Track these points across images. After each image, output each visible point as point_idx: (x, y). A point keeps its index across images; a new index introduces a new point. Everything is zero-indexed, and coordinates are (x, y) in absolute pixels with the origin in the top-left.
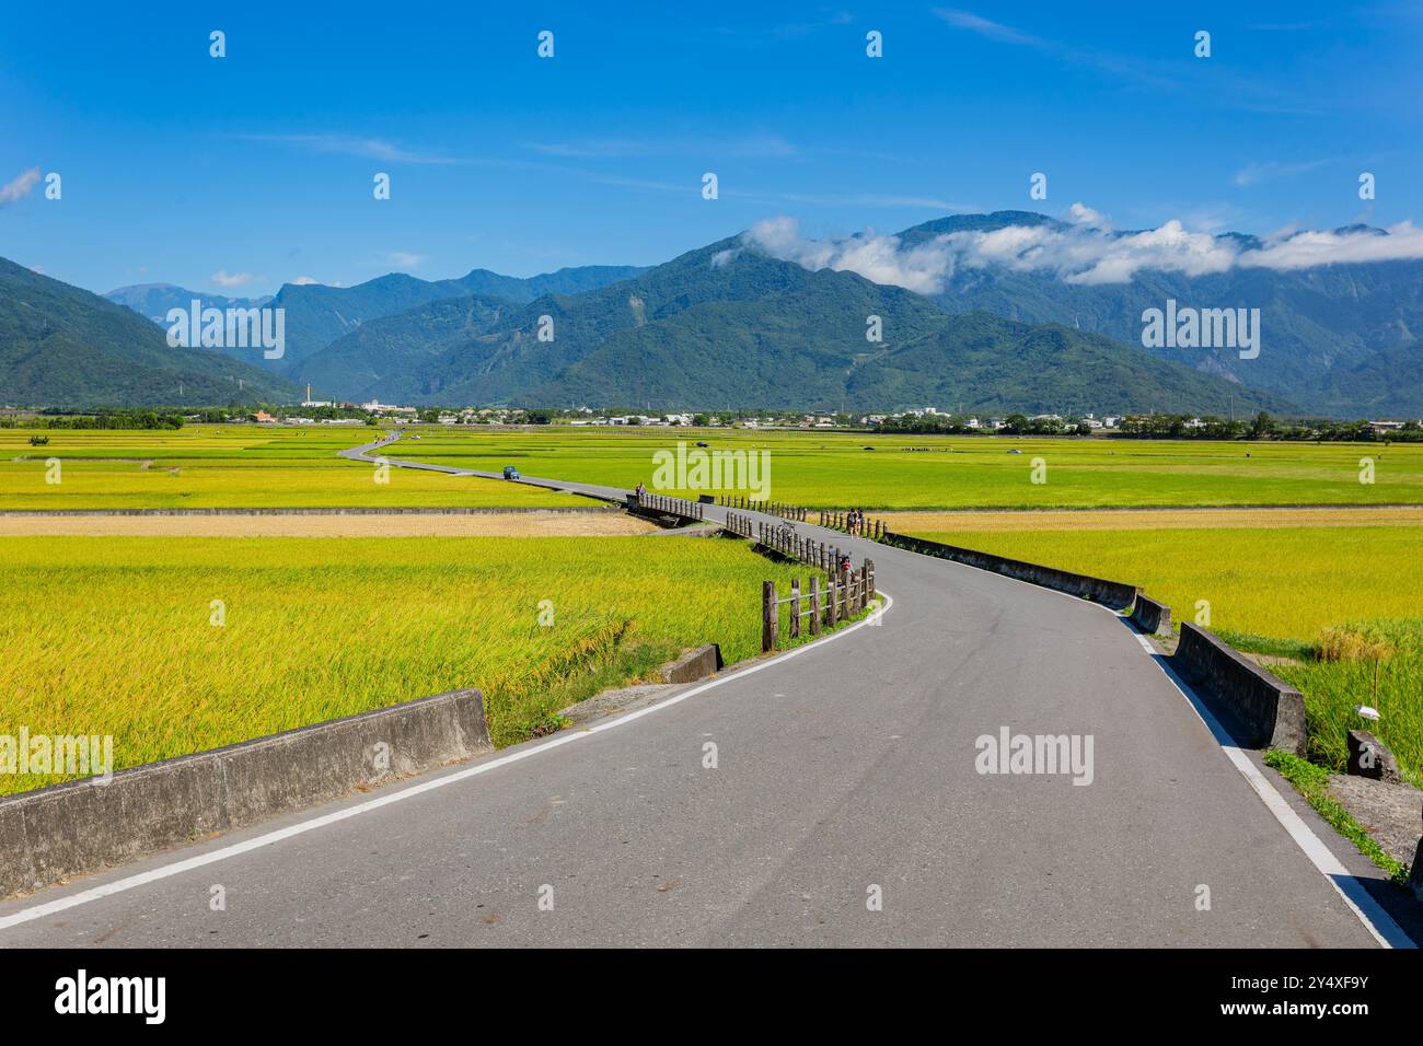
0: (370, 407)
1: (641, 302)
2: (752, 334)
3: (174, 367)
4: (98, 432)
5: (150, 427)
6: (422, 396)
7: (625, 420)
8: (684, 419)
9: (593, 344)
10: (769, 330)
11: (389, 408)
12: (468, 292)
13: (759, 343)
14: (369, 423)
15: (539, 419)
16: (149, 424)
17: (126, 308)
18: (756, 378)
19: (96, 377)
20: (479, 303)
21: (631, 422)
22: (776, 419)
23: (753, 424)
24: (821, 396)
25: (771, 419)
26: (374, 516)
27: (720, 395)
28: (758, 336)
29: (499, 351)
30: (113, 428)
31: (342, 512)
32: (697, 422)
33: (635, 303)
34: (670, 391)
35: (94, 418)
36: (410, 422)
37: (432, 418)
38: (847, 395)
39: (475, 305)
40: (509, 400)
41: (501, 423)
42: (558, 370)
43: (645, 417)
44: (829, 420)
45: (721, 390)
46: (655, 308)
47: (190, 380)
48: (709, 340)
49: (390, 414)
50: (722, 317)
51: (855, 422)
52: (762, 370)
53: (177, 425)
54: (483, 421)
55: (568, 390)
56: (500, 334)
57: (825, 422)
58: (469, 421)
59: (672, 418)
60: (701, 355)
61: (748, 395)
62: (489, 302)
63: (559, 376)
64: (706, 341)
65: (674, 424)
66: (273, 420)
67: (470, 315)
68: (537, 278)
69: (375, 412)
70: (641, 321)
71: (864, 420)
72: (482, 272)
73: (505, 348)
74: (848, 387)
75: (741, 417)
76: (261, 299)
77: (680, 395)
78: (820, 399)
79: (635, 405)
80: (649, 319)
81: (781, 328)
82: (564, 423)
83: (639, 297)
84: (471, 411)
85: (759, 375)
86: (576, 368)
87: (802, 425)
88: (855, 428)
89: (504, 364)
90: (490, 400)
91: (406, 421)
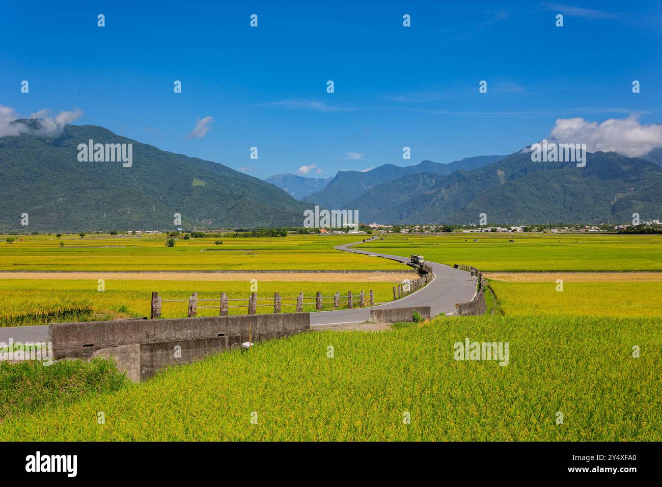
0: (372, 226)
1: (503, 172)
2: (560, 186)
3: (292, 210)
4: (252, 238)
5: (273, 236)
6: (400, 220)
7: (489, 230)
8: (519, 229)
9: (479, 193)
10: (569, 183)
11: (381, 226)
12: (420, 171)
13: (564, 190)
14: (369, 233)
15: (447, 230)
16: (273, 235)
17: (272, 185)
18: (562, 207)
19: (260, 215)
20: (426, 176)
21: (493, 231)
22: (569, 228)
23: (555, 231)
24: (598, 216)
25: (567, 228)
26: (304, 274)
27: (544, 216)
28: (563, 186)
29: (435, 199)
30: (259, 237)
31: (291, 272)
32: (525, 230)
33: (500, 173)
34: (518, 215)
35: (251, 232)
36: (387, 232)
37: (397, 230)
38: (612, 214)
39: (423, 177)
40: (439, 221)
41: (429, 232)
42: (463, 206)
43: (500, 228)
44: (597, 228)
45: (544, 214)
46: (510, 175)
47: (298, 215)
48: (537, 189)
49: (381, 229)
50: (544, 178)
51: (612, 228)
52: (566, 204)
53: (284, 235)
54: (421, 231)
55: (466, 216)
56: (435, 190)
57: (594, 229)
58: (415, 231)
59: (513, 228)
60: (533, 197)
61: (558, 216)
62: (430, 176)
63: (463, 209)
64: (536, 190)
65: (513, 231)
66: (327, 232)
67: (421, 182)
68: (453, 163)
69: (374, 228)
70: (503, 182)
71: (616, 227)
72: (427, 161)
73: (437, 197)
74: (613, 211)
75: (551, 227)
76: (330, 178)
77: (523, 217)
78: (597, 217)
79: (501, 222)
80: (507, 180)
81: (575, 182)
82: (460, 232)
83: (502, 169)
84: (418, 227)
85: (565, 206)
86: (471, 205)
87: (582, 230)
88: (610, 231)
89: (437, 204)
90: (430, 221)
91: (386, 232)
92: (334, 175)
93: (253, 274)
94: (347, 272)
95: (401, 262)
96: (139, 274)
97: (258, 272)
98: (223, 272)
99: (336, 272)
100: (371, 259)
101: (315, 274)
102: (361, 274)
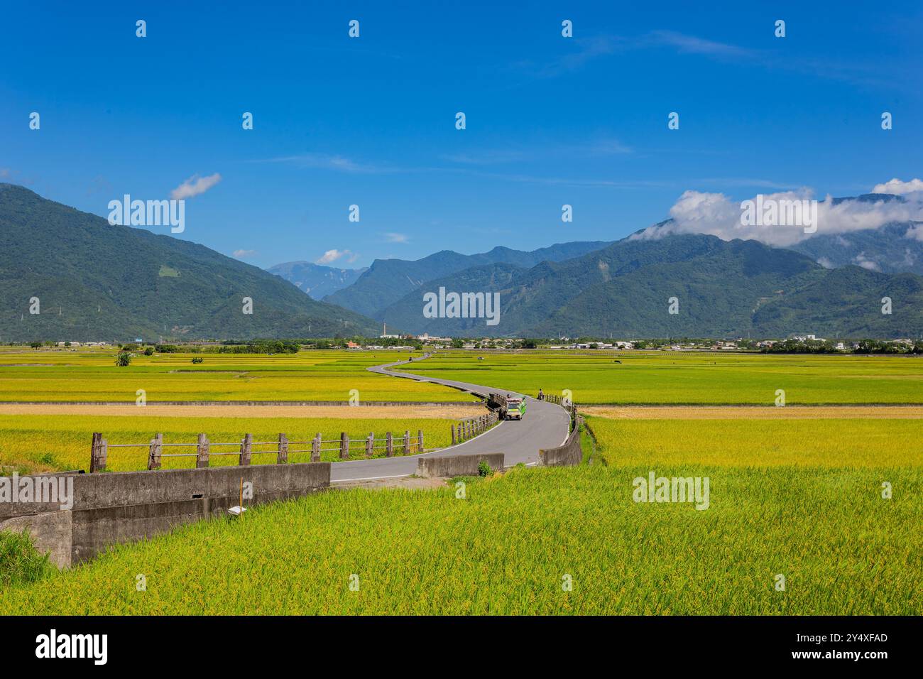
0: (422, 338)
1: (607, 265)
2: (684, 285)
3: (306, 314)
4: (248, 355)
5: (278, 352)
6: (462, 331)
7: (587, 345)
8: (628, 345)
9: (574, 294)
10: (695, 282)
11: (435, 338)
12: (491, 262)
13: (689, 292)
14: (417, 348)
15: (529, 345)
16: (279, 349)
17: (278, 277)
18: (687, 316)
19: (259, 320)
20: (499, 269)
21: (592, 347)
22: (696, 344)
23: (677, 348)
24: (734, 328)
25: (693, 344)
26: (323, 407)
27: (662, 328)
28: (689, 287)
29: (511, 301)
30: (257, 353)
31: (304, 404)
32: (637, 346)
33: (603, 266)
34: (626, 325)
35: (246, 346)
36: (444, 348)
37: (458, 345)
38: (753, 327)
39: (496, 270)
40: (518, 332)
41: (504, 348)
42: (550, 312)
43: (602, 343)
44: (733, 344)
45: (662, 325)
46: (617, 270)
47: (315, 322)
48: (653, 290)
49: (435, 342)
50: (662, 274)
51: (753, 345)
52: (691, 310)
53: (294, 350)
54: (492, 347)
55: (556, 325)
56: (512, 289)
57: (730, 346)
58: (483, 347)
59: (620, 344)
60: (648, 300)
61: (682, 328)
62: (506, 268)
63: (551, 316)
64: (651, 291)
65: (620, 348)
66: (358, 347)
67: (493, 277)
68: (537, 251)
69: (425, 341)
70: (607, 278)
71: (759, 344)
72: (501, 248)
73: (515, 298)
74: (754, 321)
75: (672, 342)
76: (362, 270)
77: (633, 328)
78: (733, 330)
79: (603, 335)
80: (612, 277)
81: (705, 281)
82: (546, 348)
83: (605, 261)
84: (488, 340)
85: (690, 314)
86: (563, 310)
87: (714, 348)
88: (750, 349)
89: (515, 309)
90: (505, 333)
91: (442, 347)
92: (369, 265)
93: (248, 406)
94: (385, 404)
95: (462, 390)
96: (74, 406)
97: (255, 404)
98: (202, 404)
99: (370, 405)
100: (422, 387)
101: (339, 407)
102: (405, 407)
